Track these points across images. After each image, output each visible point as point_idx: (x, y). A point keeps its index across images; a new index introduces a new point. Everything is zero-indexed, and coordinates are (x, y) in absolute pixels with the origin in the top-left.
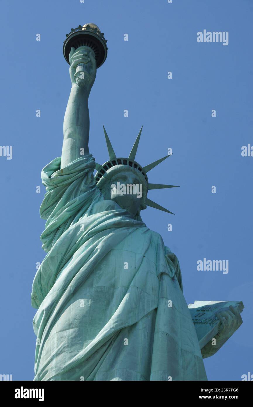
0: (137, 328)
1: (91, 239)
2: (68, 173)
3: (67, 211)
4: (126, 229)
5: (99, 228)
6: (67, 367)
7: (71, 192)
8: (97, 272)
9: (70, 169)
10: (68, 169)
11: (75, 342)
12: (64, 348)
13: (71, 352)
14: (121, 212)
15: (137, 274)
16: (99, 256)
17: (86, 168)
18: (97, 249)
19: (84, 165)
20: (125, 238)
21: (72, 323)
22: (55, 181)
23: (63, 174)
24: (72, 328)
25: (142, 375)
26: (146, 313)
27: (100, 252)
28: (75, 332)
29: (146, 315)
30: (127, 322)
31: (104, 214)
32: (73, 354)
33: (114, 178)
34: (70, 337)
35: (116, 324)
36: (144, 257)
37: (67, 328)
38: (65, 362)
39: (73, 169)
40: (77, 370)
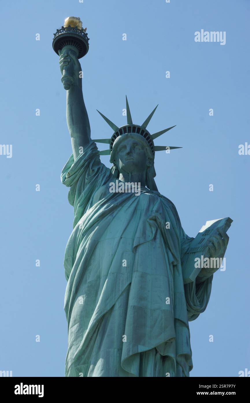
0: (114, 309)
1: (85, 237)
2: (73, 173)
3: (79, 207)
4: (110, 215)
5: (89, 226)
6: (75, 357)
7: (80, 187)
8: (89, 268)
9: (73, 170)
10: (72, 171)
11: (79, 335)
12: (73, 342)
13: (76, 345)
14: (108, 198)
15: (113, 261)
16: (87, 255)
17: (84, 163)
18: (86, 248)
19: (83, 161)
20: (109, 225)
21: (76, 320)
22: (67, 183)
23: (71, 175)
24: (77, 323)
25: (118, 349)
26: (120, 293)
27: (88, 250)
28: (77, 327)
29: (121, 294)
30: (105, 309)
31: (94, 208)
32: (78, 345)
33: (118, 149)
34: (76, 332)
35: (97, 315)
36: (121, 238)
37: (74, 324)
38: (74, 354)
39: (75, 169)
40: (83, 356)
